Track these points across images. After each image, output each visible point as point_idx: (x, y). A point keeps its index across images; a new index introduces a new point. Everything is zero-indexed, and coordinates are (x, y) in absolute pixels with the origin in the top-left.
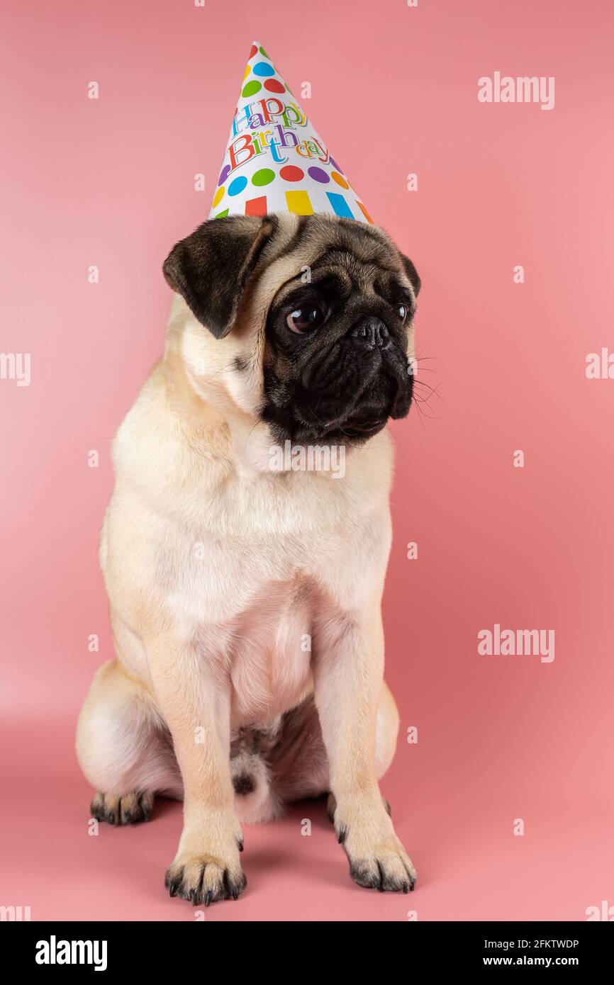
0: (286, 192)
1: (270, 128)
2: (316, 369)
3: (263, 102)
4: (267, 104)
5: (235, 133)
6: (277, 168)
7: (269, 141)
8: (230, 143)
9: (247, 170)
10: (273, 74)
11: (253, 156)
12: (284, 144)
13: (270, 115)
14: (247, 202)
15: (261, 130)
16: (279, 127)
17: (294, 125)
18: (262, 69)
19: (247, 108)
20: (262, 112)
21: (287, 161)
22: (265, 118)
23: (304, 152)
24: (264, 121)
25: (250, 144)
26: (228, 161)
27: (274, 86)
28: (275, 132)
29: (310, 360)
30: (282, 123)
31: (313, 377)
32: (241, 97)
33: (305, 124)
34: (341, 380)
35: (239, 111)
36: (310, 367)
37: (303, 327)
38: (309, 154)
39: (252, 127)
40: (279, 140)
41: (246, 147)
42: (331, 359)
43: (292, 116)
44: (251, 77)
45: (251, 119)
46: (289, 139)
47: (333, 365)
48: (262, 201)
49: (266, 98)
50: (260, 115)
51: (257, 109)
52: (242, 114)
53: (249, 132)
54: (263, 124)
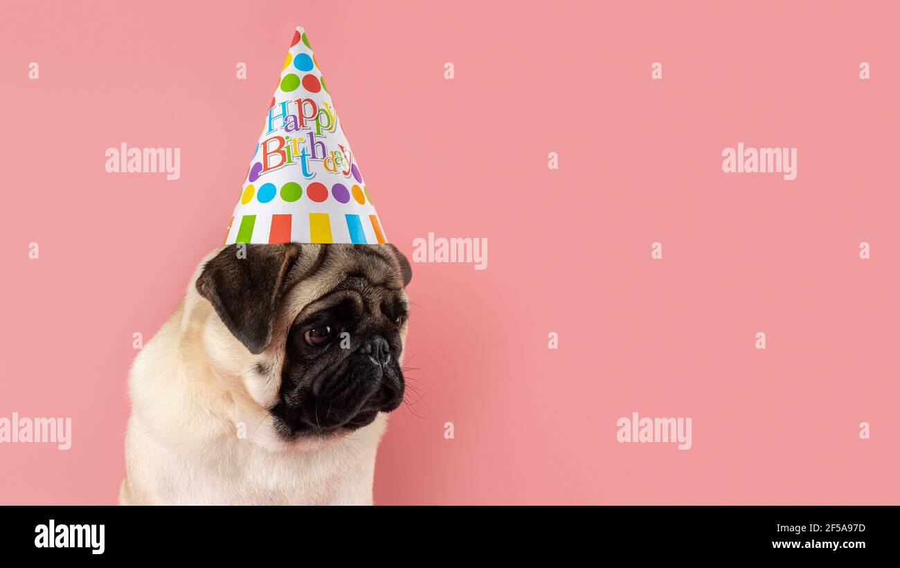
0: (310, 214)
1: (303, 134)
2: (327, 380)
3: (299, 102)
4: (303, 105)
5: (270, 129)
6: (304, 184)
7: (301, 150)
8: (263, 138)
9: (277, 178)
10: (311, 68)
11: (285, 164)
12: (314, 157)
13: (304, 119)
14: (274, 215)
15: (294, 135)
16: (311, 134)
17: (325, 133)
18: (303, 62)
19: (283, 104)
20: (297, 115)
21: (314, 176)
22: (299, 122)
23: (331, 166)
24: (299, 125)
25: (282, 149)
26: (259, 158)
27: (311, 84)
28: (307, 141)
29: (321, 372)
30: (314, 130)
31: (322, 388)
32: (279, 89)
33: (333, 130)
34: (347, 391)
35: (276, 104)
36: (321, 378)
37: (318, 341)
38: (335, 167)
39: (287, 130)
40: (310, 152)
41: (278, 151)
42: (340, 372)
43: (324, 121)
44: (290, 69)
45: (286, 120)
46: (319, 149)
47: (341, 378)
48: (288, 218)
49: (303, 98)
50: (295, 117)
51: (293, 110)
52: (277, 110)
53: (283, 134)
54: (297, 129)
